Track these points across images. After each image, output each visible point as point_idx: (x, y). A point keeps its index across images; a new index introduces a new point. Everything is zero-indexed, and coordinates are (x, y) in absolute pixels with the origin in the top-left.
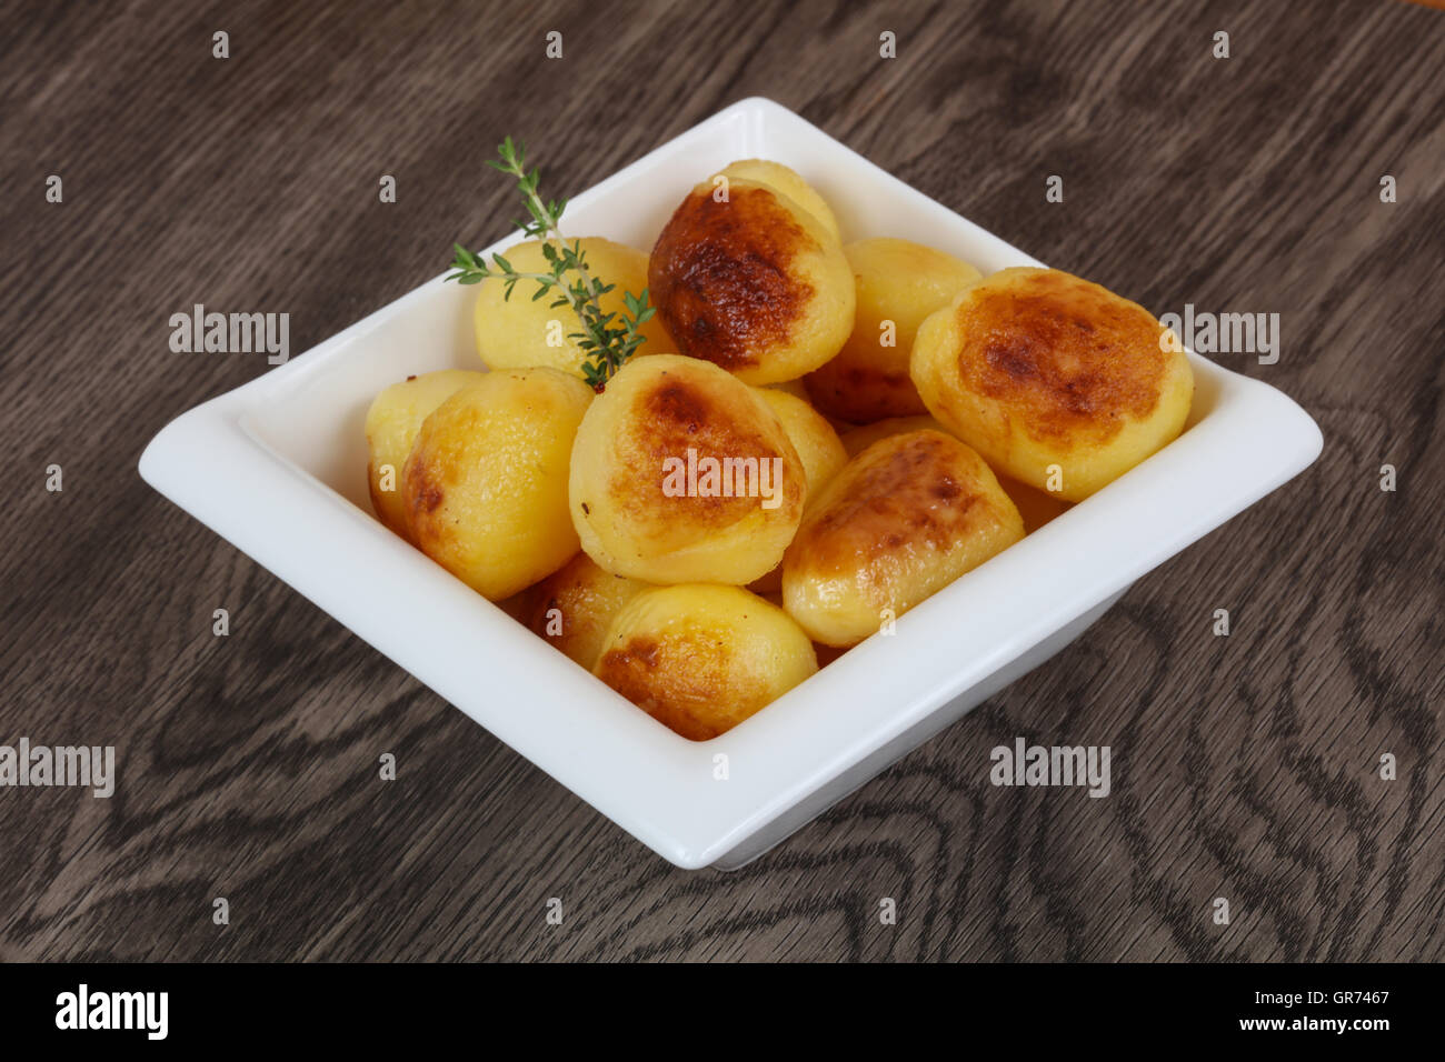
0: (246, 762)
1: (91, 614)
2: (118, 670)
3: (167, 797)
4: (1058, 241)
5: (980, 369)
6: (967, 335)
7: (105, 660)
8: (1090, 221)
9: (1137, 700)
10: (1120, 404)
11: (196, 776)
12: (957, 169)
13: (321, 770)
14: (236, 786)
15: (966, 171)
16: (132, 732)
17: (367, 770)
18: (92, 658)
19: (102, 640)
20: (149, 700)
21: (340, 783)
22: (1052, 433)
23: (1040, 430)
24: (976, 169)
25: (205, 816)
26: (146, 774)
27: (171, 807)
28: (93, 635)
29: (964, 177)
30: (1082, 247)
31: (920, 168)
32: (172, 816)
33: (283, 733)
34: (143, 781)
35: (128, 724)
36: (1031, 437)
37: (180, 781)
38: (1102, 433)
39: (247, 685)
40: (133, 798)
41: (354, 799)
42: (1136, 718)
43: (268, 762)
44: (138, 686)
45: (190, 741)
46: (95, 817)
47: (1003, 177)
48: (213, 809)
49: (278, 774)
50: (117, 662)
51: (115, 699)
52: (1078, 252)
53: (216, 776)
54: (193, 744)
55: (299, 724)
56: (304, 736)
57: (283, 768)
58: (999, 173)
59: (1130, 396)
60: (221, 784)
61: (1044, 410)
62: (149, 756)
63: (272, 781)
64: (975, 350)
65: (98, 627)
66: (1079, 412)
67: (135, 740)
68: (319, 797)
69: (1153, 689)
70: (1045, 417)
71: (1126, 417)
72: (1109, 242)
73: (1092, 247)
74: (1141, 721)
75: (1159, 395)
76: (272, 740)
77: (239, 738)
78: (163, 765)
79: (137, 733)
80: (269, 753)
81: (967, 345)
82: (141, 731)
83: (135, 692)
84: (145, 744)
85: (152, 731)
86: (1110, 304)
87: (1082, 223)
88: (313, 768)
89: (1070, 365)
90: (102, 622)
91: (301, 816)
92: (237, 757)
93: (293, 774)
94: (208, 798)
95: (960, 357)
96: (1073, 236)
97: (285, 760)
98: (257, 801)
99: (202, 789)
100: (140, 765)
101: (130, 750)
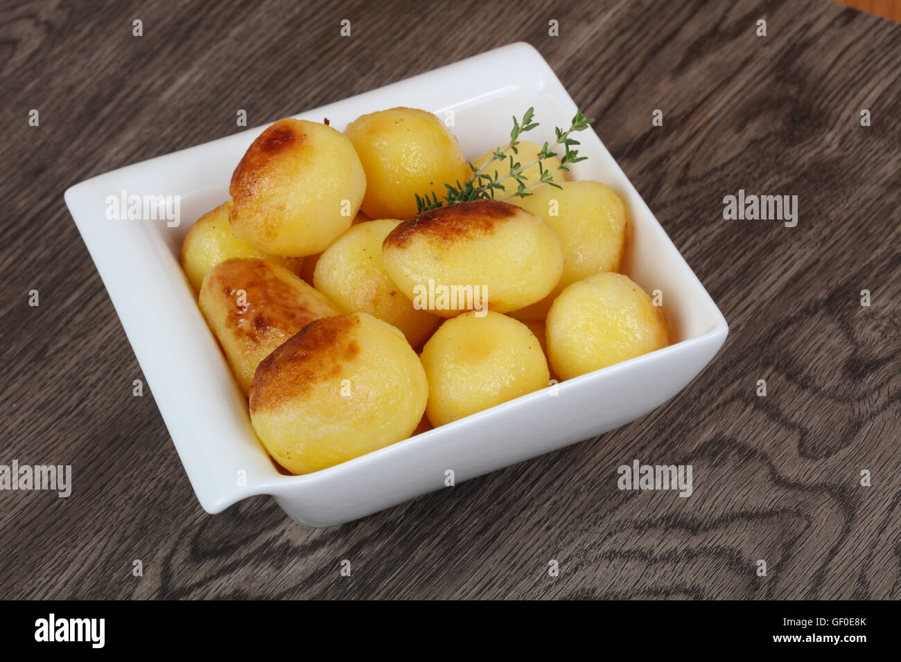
0: (249, 557)
1: (163, 449)
2: (176, 488)
3: (198, 577)
4: (811, 227)
7: (168, 481)
8: (833, 214)
9: (828, 551)
11: (217, 564)
12: (750, 174)
13: (296, 565)
14: (242, 573)
15: (756, 175)
16: (179, 532)
17: (326, 567)
18: (160, 478)
19: (168, 467)
21: (308, 575)
24: (762, 175)
25: (219, 592)
26: (185, 561)
27: (199, 585)
28: (162, 463)
29: (755, 179)
30: (826, 232)
31: (726, 171)
32: (199, 591)
33: (275, 539)
34: (183, 566)
35: (177, 526)
37: (207, 566)
39: (255, 504)
40: (175, 577)
41: (315, 587)
42: (826, 564)
43: (265, 558)
45: (216, 540)
46: (150, 588)
47: (780, 180)
48: (225, 588)
49: (269, 567)
50: (175, 483)
51: (172, 508)
52: (822, 237)
53: (230, 566)
54: (217, 542)
55: (286, 533)
56: (288, 542)
57: (272, 563)
58: (776, 178)
60: (232, 571)
62: (188, 549)
63: (265, 571)
65: (166, 459)
67: (181, 538)
68: (293, 585)
69: (839, 544)
72: (844, 230)
73: (832, 232)
74: (830, 565)
76: (267, 544)
77: (246, 541)
78: (198, 556)
79: (181, 534)
80: (264, 552)
82: (185, 532)
83: (185, 504)
84: (187, 540)
85: (192, 532)
87: (827, 216)
88: (291, 564)
90: (169, 454)
92: (244, 553)
93: (279, 568)
94: (223, 580)
96: (820, 224)
97: (275, 557)
98: (253, 585)
99: (220, 574)
100: (183, 553)
101: (177, 543)
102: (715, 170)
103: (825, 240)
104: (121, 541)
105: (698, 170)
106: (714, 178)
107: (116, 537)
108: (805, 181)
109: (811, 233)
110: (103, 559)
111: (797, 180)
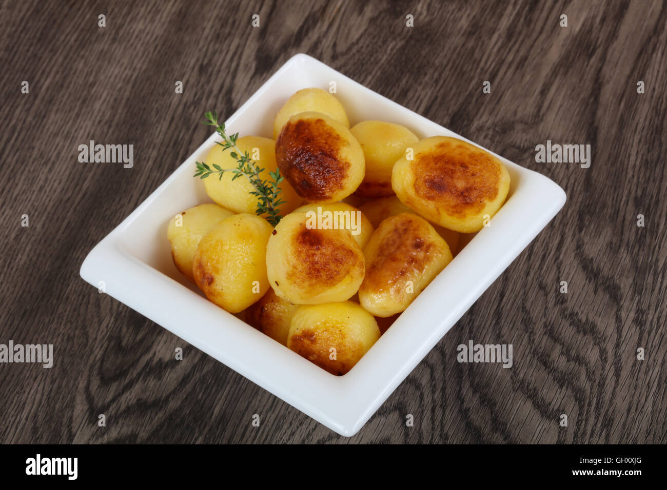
0: (139, 375)
1: (58, 314)
2: (76, 338)
3: (110, 396)
4: (426, 74)
5: (424, 190)
6: (416, 175)
7: (69, 335)
8: (437, 62)
9: (498, 295)
10: (483, 196)
11: (119, 385)
12: (376, 43)
13: (170, 376)
14: (138, 387)
15: (380, 43)
16: (88, 368)
17: (190, 371)
18: (63, 334)
19: (65, 325)
20: (92, 352)
21: (180, 379)
22: (457, 212)
23: (452, 212)
24: (384, 42)
25: (128, 403)
26: (99, 387)
27: (113, 401)
28: (61, 323)
29: (380, 47)
30: (436, 75)
31: (360, 45)
32: (114, 405)
33: (151, 359)
34: (98, 390)
35: (86, 364)
36: (449, 215)
37: (114, 388)
38: (478, 210)
39: (131, 338)
40: (96, 399)
41: (187, 386)
42: (500, 304)
43: (148, 374)
44: (86, 345)
45: (114, 368)
46: (82, 410)
47: (396, 45)
48: (130, 400)
49: (154, 379)
50: (74, 335)
51: (78, 352)
52: (434, 79)
53: (128, 384)
54: (115, 370)
55: (157, 354)
56: (160, 359)
57: (155, 377)
58: (394, 43)
59: (487, 193)
60: (131, 387)
61: (453, 204)
62: (98, 378)
63: (152, 383)
64: (421, 182)
65: (62, 319)
66: (467, 203)
67: (91, 371)
68: (173, 388)
69: (504, 289)
70: (454, 207)
71: (486, 201)
72: (447, 72)
73: (440, 75)
74: (502, 304)
75: (498, 189)
76: (147, 364)
77: (134, 364)
78: (105, 381)
79: (90, 368)
80: (148, 370)
81: (417, 179)
82: (92, 367)
83: (85, 348)
84: (95, 372)
85: (96, 367)
86: (472, 153)
87: (433, 64)
88: (167, 373)
89: (461, 184)
90: (64, 316)
91: (168, 397)
92: (135, 373)
93: (160, 378)
94: (127, 395)
95: (414, 185)
96: (431, 71)
97: (155, 372)
98: (147, 393)
99: (123, 391)
100: (95, 383)
101: (89, 376)
102: (353, 44)
103: (437, 81)
104: (53, 382)
105: (341, 47)
106: (354, 50)
107: (48, 380)
108: (413, 42)
109: (427, 78)
110: (45, 397)
111: (407, 42)
